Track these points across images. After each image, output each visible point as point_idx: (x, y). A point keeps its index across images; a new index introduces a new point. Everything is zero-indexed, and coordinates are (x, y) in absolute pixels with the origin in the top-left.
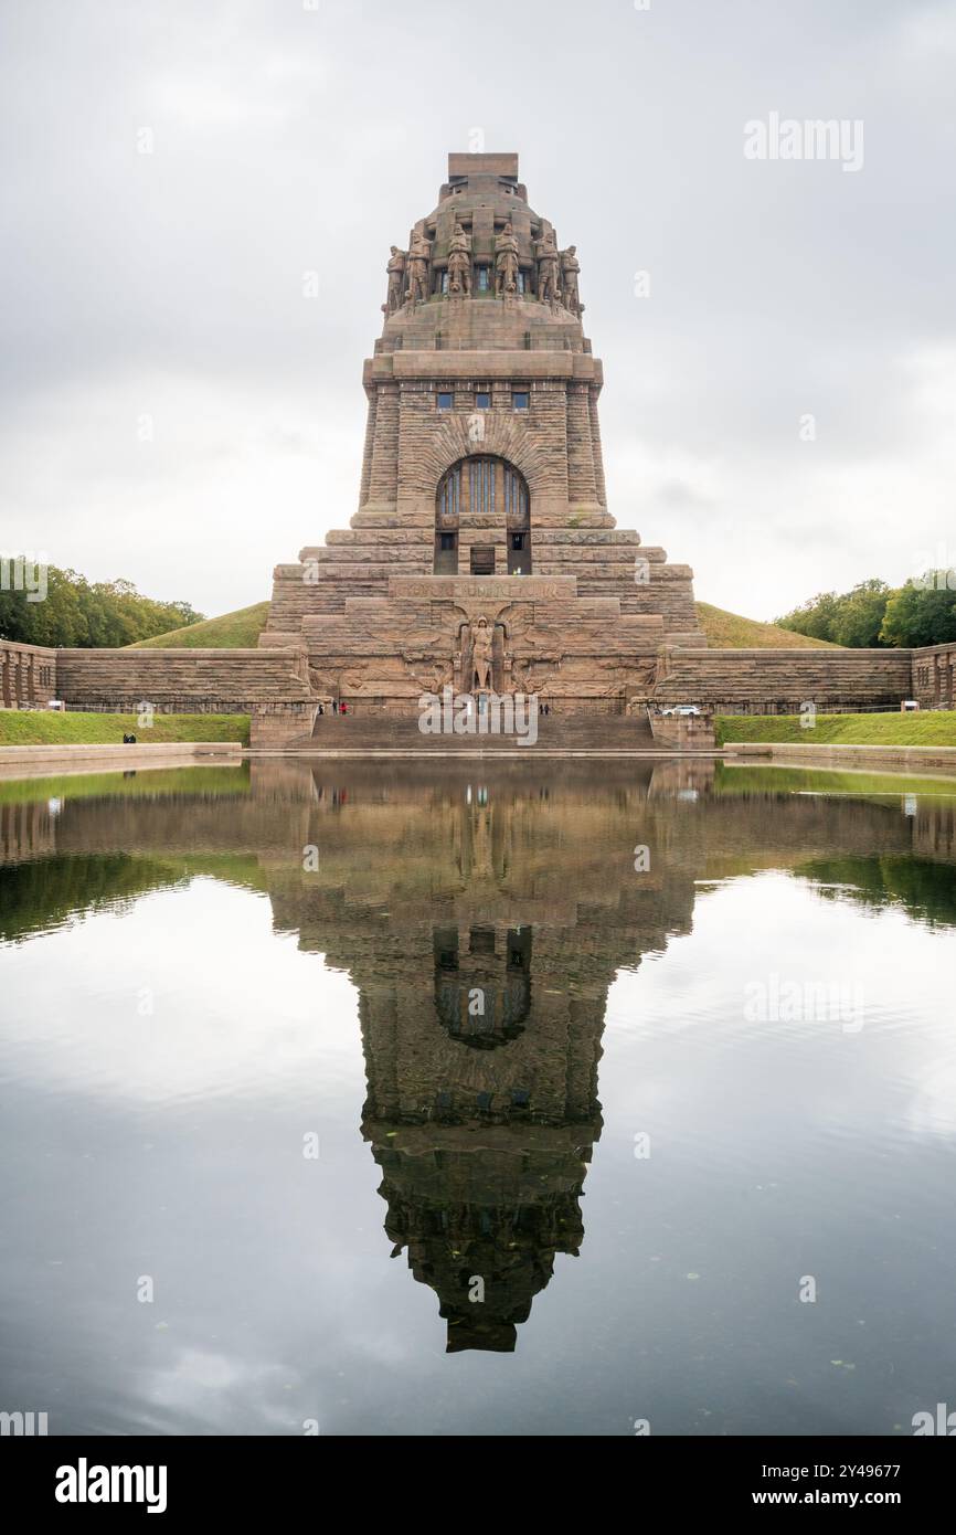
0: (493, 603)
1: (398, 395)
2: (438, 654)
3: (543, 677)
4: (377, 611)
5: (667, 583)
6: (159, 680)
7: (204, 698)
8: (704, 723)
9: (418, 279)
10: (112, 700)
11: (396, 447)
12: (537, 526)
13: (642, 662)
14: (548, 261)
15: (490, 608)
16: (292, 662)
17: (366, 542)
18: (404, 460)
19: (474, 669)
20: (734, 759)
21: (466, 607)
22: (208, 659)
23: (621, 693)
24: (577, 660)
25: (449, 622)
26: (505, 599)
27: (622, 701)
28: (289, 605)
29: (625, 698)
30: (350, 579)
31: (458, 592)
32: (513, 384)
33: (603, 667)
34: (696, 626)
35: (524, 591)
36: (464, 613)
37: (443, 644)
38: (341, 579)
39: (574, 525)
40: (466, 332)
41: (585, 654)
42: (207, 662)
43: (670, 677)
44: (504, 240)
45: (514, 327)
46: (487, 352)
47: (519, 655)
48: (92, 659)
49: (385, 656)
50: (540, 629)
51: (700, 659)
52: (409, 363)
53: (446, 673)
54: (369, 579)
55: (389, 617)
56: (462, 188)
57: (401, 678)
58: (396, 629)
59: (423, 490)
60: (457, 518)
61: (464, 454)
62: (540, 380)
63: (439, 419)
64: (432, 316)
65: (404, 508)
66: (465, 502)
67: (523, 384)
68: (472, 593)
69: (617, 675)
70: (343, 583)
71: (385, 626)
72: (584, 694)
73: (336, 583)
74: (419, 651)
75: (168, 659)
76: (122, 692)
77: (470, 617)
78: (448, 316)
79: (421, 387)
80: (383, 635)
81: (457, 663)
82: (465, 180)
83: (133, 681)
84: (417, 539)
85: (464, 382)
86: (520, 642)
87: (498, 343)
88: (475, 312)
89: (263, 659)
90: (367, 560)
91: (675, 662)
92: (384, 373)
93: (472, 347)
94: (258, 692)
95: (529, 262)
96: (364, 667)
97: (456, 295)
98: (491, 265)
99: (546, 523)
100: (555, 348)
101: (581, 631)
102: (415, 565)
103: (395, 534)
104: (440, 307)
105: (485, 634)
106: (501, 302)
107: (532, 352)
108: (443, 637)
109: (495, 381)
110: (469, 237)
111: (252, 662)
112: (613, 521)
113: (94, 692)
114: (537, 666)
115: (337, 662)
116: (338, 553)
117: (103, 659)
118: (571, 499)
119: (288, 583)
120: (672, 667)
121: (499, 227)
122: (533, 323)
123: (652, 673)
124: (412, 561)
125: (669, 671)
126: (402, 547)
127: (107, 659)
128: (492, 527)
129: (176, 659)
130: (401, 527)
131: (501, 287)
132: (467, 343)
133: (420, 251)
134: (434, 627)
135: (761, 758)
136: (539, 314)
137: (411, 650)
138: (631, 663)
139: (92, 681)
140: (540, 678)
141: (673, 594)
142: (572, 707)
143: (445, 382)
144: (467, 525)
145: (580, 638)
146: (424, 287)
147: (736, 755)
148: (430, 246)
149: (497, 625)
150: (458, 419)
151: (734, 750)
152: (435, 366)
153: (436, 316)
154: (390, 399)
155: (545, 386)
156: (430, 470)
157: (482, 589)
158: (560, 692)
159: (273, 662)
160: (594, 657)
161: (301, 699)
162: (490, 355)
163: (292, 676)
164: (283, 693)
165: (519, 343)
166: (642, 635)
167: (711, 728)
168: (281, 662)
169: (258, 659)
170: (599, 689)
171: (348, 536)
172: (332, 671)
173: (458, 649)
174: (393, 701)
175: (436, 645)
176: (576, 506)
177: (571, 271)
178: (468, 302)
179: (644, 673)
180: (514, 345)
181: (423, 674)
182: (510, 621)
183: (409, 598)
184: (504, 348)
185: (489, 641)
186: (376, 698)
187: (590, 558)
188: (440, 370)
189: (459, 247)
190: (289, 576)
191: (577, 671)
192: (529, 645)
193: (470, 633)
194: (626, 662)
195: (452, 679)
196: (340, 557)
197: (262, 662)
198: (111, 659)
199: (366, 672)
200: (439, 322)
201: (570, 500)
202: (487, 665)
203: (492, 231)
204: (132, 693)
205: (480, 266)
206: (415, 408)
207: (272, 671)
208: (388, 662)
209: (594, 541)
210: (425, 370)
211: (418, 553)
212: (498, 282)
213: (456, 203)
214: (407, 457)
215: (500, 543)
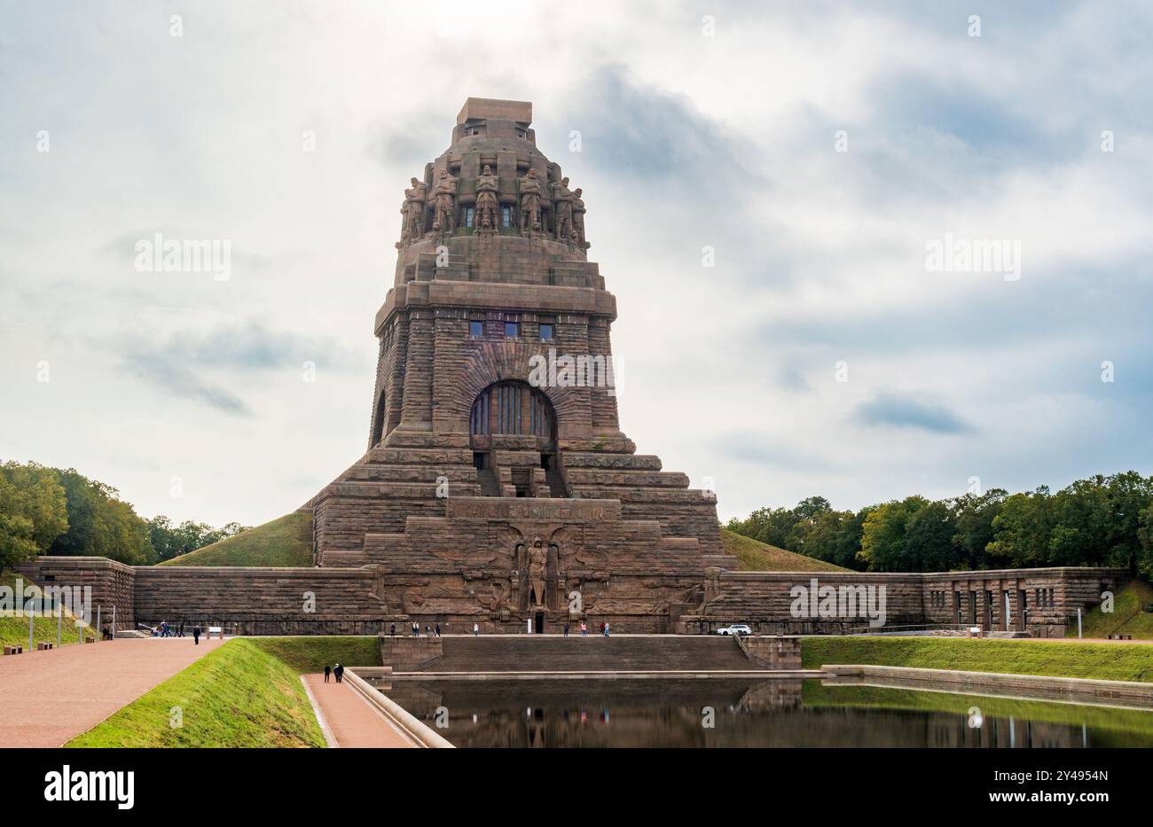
0: (547, 524)
1: (433, 321)
2: (496, 572)
3: (594, 596)
4: (438, 530)
5: (695, 507)
6: (239, 598)
7: (285, 617)
8: (792, 645)
9: (445, 212)
10: (191, 619)
11: (431, 369)
12: (565, 449)
13: (682, 581)
14: (566, 203)
15: (543, 529)
16: (370, 581)
17: (409, 461)
18: (440, 383)
19: (531, 587)
20: (833, 680)
21: (520, 528)
22: (290, 578)
23: (664, 611)
24: (623, 579)
25: (505, 542)
26: (555, 520)
27: (666, 618)
28: (344, 522)
29: (668, 615)
30: (403, 498)
31: (513, 513)
32: (540, 316)
33: (647, 586)
34: (721, 548)
35: (573, 515)
36: (519, 533)
37: (500, 564)
38: (394, 498)
39: (598, 449)
40: (496, 265)
41: (631, 573)
42: (287, 581)
43: (720, 597)
44: (529, 183)
45: (540, 263)
46: (518, 285)
47: (572, 574)
48: (170, 577)
49: (446, 574)
50: (590, 550)
51: (745, 581)
52: (444, 292)
53: (503, 591)
54: (420, 499)
55: (448, 536)
56: (480, 131)
57: (460, 596)
58: (456, 548)
59: (458, 412)
60: (490, 439)
61: (495, 379)
62: (565, 314)
63: (472, 345)
64: (463, 248)
65: (440, 429)
66: (495, 423)
67: (549, 316)
68: (527, 514)
69: (660, 594)
70: (397, 502)
71: (445, 545)
72: (631, 612)
73: (389, 502)
74: (478, 570)
75: (250, 578)
76: (202, 611)
77: (525, 538)
78: (479, 250)
79: (455, 314)
80: (443, 554)
81: (515, 581)
82: (483, 123)
83: (213, 599)
84: (457, 459)
85: (497, 312)
86: (571, 562)
87: (526, 277)
88: (505, 248)
89: (343, 578)
90: (415, 480)
91: (723, 584)
92: (420, 299)
93: (503, 280)
94: (337, 611)
95: (548, 203)
96: (426, 585)
97: (487, 230)
98: (514, 205)
99: (574, 446)
100: (577, 284)
101: (627, 552)
102: (465, 485)
103: (437, 453)
104: (470, 241)
105: (540, 554)
106: (527, 239)
107: (556, 287)
108: (499, 556)
109: (524, 312)
110: (497, 177)
111: (332, 581)
112: (633, 447)
113: (173, 611)
114: (588, 585)
115: (400, 580)
116: (387, 471)
117: (182, 577)
118: (595, 424)
119: (342, 500)
120: (720, 588)
121: (522, 170)
122: (555, 259)
123: (691, 592)
124: (457, 481)
125: (717, 592)
126: (447, 467)
127: (187, 577)
128: (523, 448)
129: (255, 577)
130: (440, 447)
131: (526, 225)
132: (499, 276)
133: (448, 186)
134: (491, 547)
135: (854, 679)
136: (560, 252)
137: (471, 569)
138: (672, 582)
139: (170, 599)
140: (590, 596)
141: (699, 517)
142: (622, 624)
143: (477, 311)
144: (500, 446)
145: (626, 559)
146: (451, 219)
147: (834, 675)
148: (456, 182)
149: (550, 545)
150: (490, 345)
151: (832, 671)
152: (469, 296)
153: (466, 248)
154: (424, 324)
155: (569, 320)
156: (465, 393)
157: (535, 511)
158: (610, 609)
159: (352, 581)
160: (639, 576)
161: (380, 617)
162: (520, 288)
163: (371, 594)
164: (362, 612)
165: (543, 278)
166: (680, 556)
167: (798, 650)
168: (360, 581)
169: (339, 578)
170: (645, 607)
171: (391, 455)
172: (395, 588)
173: (515, 567)
174: (455, 619)
175: (493, 564)
176: (598, 431)
177: (579, 211)
178: (497, 237)
179: (684, 592)
180: (540, 279)
181: (482, 592)
182: (562, 542)
183: (468, 519)
184: (532, 282)
185: (544, 561)
186: (439, 615)
187: (622, 482)
188: (475, 300)
189: (490, 187)
190: (343, 494)
191: (623, 590)
192: (579, 565)
193: (526, 552)
194: (667, 582)
195: (510, 597)
196: (387, 475)
197: (342, 581)
198: (192, 577)
199: (427, 590)
200: (469, 256)
201: (593, 426)
202: (543, 583)
203: (516, 173)
204: (211, 611)
205: (505, 204)
206: (450, 334)
207: (352, 590)
208: (449, 580)
209: (621, 465)
210: (460, 300)
211: (462, 473)
212: (523, 221)
213: (476, 144)
214: (442, 382)
215: (535, 465)
